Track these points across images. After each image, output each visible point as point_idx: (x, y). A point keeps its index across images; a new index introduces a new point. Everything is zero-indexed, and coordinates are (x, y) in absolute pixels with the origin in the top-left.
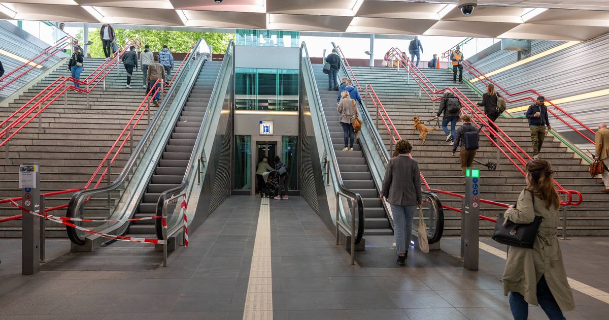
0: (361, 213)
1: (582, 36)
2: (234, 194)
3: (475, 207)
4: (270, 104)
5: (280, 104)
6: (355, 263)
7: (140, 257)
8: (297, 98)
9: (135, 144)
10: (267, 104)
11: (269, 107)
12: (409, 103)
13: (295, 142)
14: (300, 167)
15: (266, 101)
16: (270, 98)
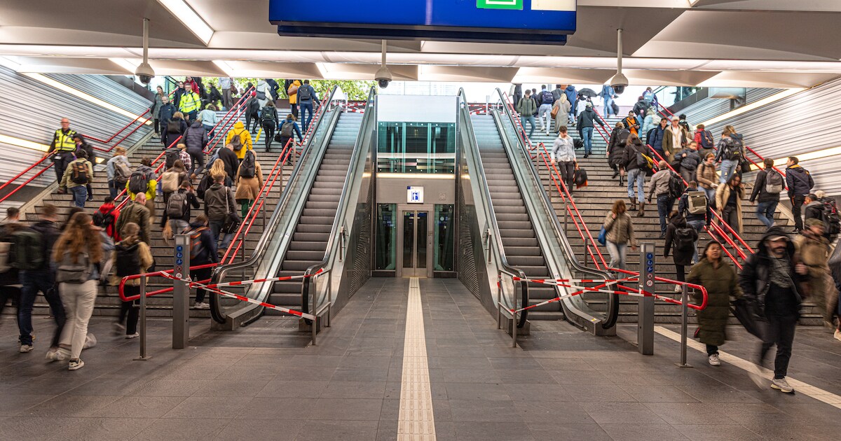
0: (525, 292)
1: (806, 82)
2: (375, 275)
3: (650, 285)
4: (418, 164)
5: (432, 164)
6: (517, 345)
7: (285, 336)
8: (453, 156)
9: (268, 214)
10: (415, 164)
11: (418, 167)
12: (593, 164)
13: (450, 211)
14: (456, 244)
15: (414, 160)
16: (419, 156)
